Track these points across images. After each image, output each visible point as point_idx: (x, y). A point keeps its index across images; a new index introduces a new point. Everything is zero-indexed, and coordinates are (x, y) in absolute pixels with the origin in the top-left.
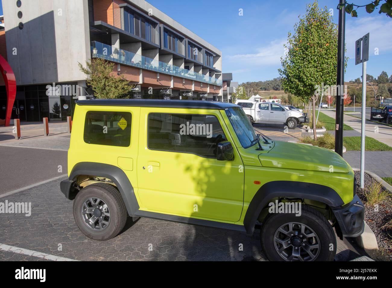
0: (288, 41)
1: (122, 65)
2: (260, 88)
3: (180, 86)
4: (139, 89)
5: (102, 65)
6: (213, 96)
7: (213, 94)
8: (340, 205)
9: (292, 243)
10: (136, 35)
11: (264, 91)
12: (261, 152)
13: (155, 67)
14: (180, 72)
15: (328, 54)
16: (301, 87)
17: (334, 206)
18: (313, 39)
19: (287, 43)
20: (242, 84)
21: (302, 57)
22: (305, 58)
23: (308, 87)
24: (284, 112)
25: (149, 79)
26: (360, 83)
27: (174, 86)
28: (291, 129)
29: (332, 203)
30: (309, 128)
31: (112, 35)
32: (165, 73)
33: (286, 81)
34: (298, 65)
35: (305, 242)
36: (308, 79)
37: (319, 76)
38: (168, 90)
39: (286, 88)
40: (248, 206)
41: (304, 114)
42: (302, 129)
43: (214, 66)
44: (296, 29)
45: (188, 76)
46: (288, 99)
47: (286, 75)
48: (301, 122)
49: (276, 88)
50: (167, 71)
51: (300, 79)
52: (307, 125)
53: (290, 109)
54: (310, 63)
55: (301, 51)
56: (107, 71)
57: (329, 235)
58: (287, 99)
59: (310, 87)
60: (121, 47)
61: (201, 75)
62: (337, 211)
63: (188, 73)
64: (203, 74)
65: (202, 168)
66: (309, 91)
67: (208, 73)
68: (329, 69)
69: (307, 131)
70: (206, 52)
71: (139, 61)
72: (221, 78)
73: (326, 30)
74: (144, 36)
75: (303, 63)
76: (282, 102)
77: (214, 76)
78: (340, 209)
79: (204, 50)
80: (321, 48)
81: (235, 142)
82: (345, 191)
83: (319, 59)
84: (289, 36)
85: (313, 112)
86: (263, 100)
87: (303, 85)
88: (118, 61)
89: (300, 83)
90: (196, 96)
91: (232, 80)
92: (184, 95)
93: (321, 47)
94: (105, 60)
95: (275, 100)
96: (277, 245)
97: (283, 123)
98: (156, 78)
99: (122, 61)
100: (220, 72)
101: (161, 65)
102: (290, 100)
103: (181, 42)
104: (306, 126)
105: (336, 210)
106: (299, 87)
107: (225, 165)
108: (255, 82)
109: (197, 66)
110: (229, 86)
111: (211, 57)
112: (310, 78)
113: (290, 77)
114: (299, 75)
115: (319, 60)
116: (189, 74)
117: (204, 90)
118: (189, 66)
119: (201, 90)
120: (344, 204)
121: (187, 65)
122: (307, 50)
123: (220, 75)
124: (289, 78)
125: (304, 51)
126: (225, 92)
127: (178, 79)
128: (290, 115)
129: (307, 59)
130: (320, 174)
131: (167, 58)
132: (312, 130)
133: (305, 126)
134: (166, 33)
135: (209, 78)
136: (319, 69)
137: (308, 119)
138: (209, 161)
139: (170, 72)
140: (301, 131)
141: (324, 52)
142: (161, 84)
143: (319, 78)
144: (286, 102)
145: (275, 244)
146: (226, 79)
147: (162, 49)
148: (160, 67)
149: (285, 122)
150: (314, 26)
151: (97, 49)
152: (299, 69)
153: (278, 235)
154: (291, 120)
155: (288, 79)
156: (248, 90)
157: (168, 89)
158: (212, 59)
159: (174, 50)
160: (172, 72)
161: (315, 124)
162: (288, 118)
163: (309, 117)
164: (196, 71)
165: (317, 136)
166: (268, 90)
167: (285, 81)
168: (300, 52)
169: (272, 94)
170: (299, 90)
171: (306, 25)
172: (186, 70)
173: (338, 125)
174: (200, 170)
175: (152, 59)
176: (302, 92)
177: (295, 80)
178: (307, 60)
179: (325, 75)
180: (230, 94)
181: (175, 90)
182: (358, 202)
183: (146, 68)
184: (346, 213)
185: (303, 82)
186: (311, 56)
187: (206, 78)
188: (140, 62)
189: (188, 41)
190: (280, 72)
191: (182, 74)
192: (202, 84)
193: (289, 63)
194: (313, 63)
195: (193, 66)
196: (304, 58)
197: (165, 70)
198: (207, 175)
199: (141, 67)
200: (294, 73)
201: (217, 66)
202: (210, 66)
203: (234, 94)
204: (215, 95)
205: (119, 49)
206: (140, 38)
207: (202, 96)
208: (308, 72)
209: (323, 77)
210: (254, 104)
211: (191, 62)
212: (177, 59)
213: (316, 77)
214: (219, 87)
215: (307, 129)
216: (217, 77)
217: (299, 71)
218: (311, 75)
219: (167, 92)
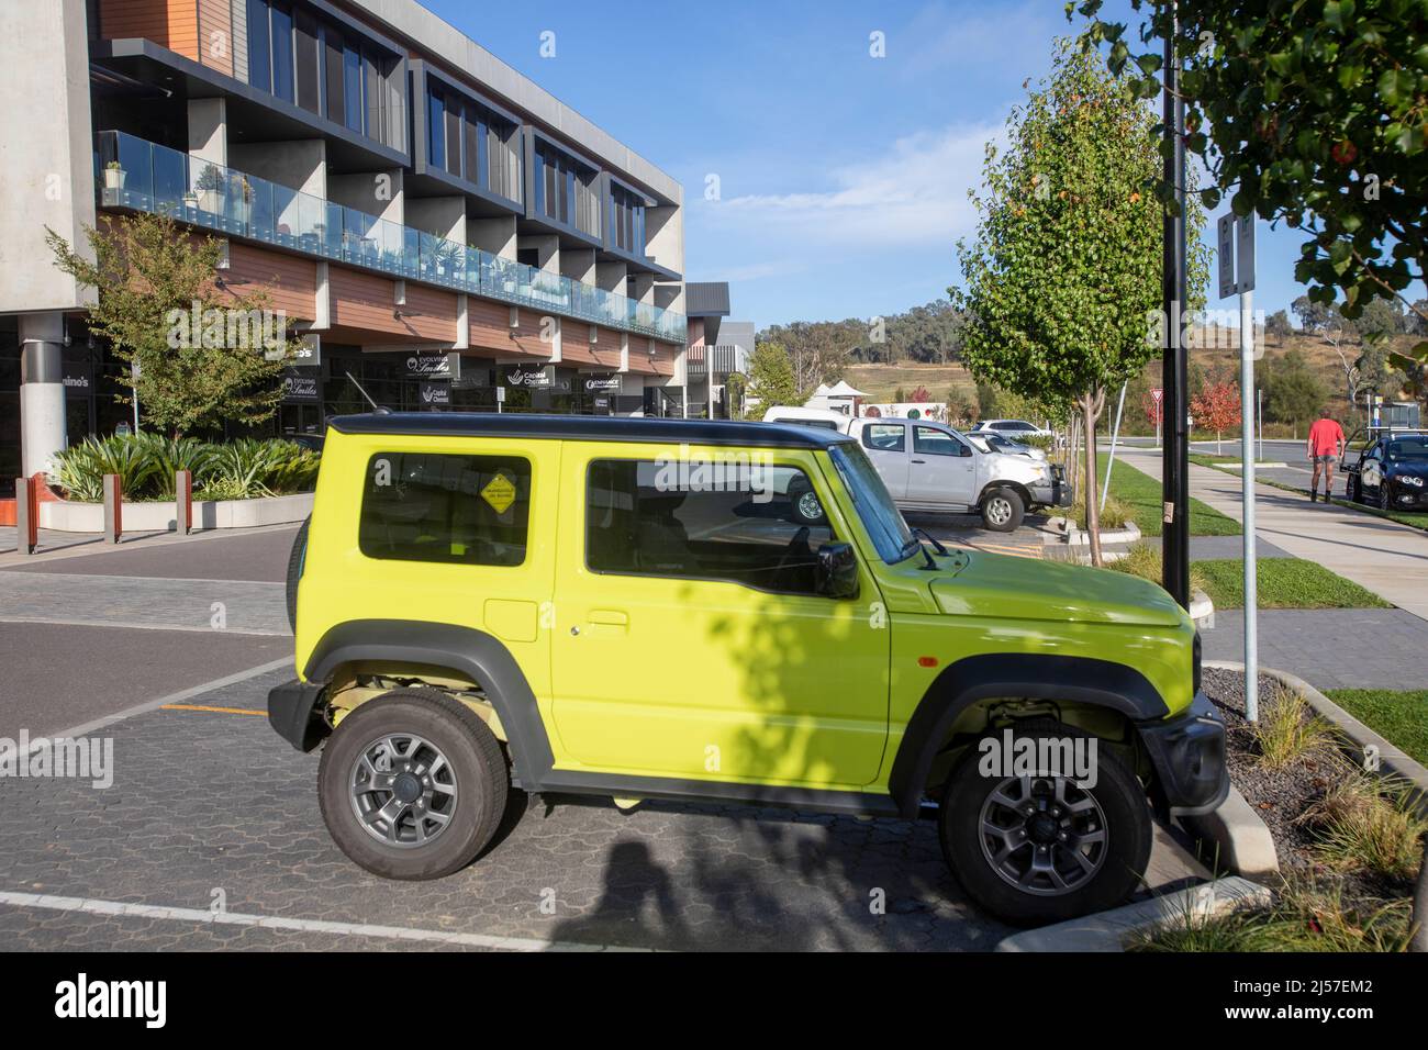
0: (986, 179)
1: (238, 243)
2: (853, 349)
3: (497, 339)
4: (313, 353)
5: (161, 245)
6: (645, 388)
7: (646, 376)
8: (1157, 714)
9: (1031, 834)
10: (300, 105)
11: (869, 366)
12: (934, 574)
13: (387, 254)
14: (499, 277)
15: (1138, 236)
16: (1037, 360)
17: (1141, 715)
18: (1079, 177)
19: (983, 185)
20: (771, 332)
21: (1040, 243)
22: (1052, 247)
23: (1066, 361)
24: (967, 461)
25: (356, 306)
26: (1288, 335)
27: (469, 339)
28: (999, 533)
29: (1137, 708)
30: (1071, 526)
31: (189, 102)
32: (431, 281)
33: (981, 335)
34: (1024, 274)
35: (1066, 830)
36: (1066, 329)
37: (1104, 321)
38: (446, 359)
39: (982, 362)
40: (902, 733)
41: (1053, 468)
42: (1042, 530)
43: (649, 251)
44: (1016, 133)
45: (535, 295)
46: (977, 400)
47: (978, 311)
48: (1042, 504)
49: (924, 350)
50: (441, 270)
51: (1034, 330)
52: (1064, 515)
53: (993, 449)
54: (1070, 266)
55: (1035, 219)
56: (187, 271)
57: (1131, 800)
58: (974, 401)
59: (1074, 361)
60: (234, 162)
61: (594, 289)
62: (1149, 731)
63: (534, 282)
64: (600, 285)
65: (762, 625)
66: (1069, 378)
67: (623, 283)
68: (1144, 293)
69: (1064, 539)
70: (615, 189)
71: (317, 227)
72: (678, 307)
73: (1127, 141)
74: (336, 110)
75: (1047, 267)
76: (951, 416)
77: (649, 296)
78: (1157, 726)
79: (604, 177)
80: (1111, 209)
81: (860, 543)
82: (1171, 675)
83: (1103, 253)
84: (988, 160)
85: (1087, 461)
86: (869, 406)
87: (1047, 355)
88: (220, 224)
89: (1033, 347)
90: (566, 387)
91: (728, 313)
92: (515, 381)
93: (1110, 205)
94: (177, 222)
95: (922, 407)
96: (989, 844)
97: (965, 509)
98: (388, 301)
99: (241, 226)
100: (678, 278)
101: (414, 246)
102: (987, 408)
103: (504, 141)
104: (1061, 520)
105: (1146, 727)
106: (1031, 361)
107: (832, 613)
108: (828, 324)
109: (575, 251)
110: (714, 344)
111: (635, 209)
112: (1072, 324)
113: (994, 319)
114: (1031, 313)
115: (1106, 258)
116: (537, 288)
117: (604, 357)
118: (537, 250)
119: (590, 359)
120: (1167, 711)
121: (530, 246)
122: (1057, 216)
123: (678, 289)
124: (993, 324)
125: (1049, 221)
126: (697, 369)
127: (490, 308)
128: (992, 471)
129: (1058, 254)
130: (1105, 631)
131: (437, 211)
132: (1086, 536)
133: (1054, 521)
134: (437, 103)
135: (626, 305)
136: (1105, 291)
137: (1070, 491)
138: (783, 603)
139: (456, 275)
140: (1042, 539)
141: (1122, 227)
142: (410, 330)
143: (1106, 326)
144: (968, 417)
145: (983, 841)
146: (701, 310)
147: (418, 172)
148: (407, 255)
149: (974, 502)
150: (1084, 124)
151: (123, 169)
152: (1031, 291)
153: (991, 814)
154: (998, 495)
155: (988, 327)
156: (800, 358)
157: (444, 355)
158: (638, 219)
159: (472, 176)
160: (465, 279)
161: (1097, 513)
162: (989, 485)
163: (1071, 484)
164: (570, 272)
165: (1104, 558)
166: (886, 361)
167: (977, 336)
168: (1031, 222)
169: (908, 376)
170: (1029, 371)
171: (1053, 117)
172: (526, 267)
173: (1170, 506)
174: (756, 630)
175: (375, 218)
176: (1044, 380)
177: (1017, 334)
178: (1058, 258)
179: (1127, 314)
180: (722, 378)
181: (475, 358)
182: (1209, 714)
183: (349, 260)
184: (1174, 737)
185: (1047, 341)
186: (1075, 241)
187: (616, 305)
188: (319, 232)
189: (537, 138)
190: (954, 298)
191: (509, 287)
192: (594, 331)
193: (990, 267)
194: (1083, 269)
195: (557, 252)
196: (1048, 248)
197: (432, 268)
198: (778, 644)
199: (326, 254)
200: (1012, 303)
201: (663, 249)
202: (630, 249)
203: (738, 377)
204: (651, 384)
205: (223, 171)
206: (318, 119)
207: (592, 386)
208: (1065, 305)
209: (1120, 323)
210: (842, 425)
211: (545, 233)
212: (484, 217)
213: (1094, 324)
214: (670, 347)
215: (1065, 533)
216: (663, 300)
217: (1028, 297)
218: (1074, 315)
219: (440, 367)
